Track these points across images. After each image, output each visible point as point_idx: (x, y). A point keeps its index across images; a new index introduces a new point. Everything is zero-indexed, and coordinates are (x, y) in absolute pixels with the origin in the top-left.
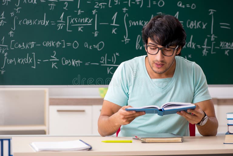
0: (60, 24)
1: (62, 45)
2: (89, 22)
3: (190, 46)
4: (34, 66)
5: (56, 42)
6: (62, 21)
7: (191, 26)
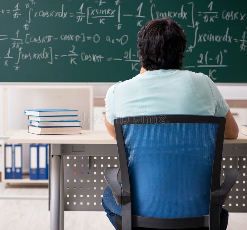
0: (80, 16)
1: (82, 39)
2: (111, 14)
3: (226, 40)
4: (51, 62)
5: (75, 36)
6: (82, 12)
7: (228, 17)
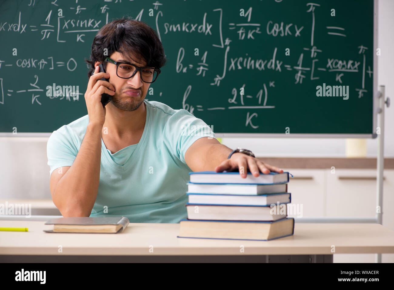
0: (46, 31)
1: (49, 65)
2: (95, 27)
3: (273, 66)
4: (2, 102)
5: (40, 61)
6: (49, 24)
7: (275, 32)
